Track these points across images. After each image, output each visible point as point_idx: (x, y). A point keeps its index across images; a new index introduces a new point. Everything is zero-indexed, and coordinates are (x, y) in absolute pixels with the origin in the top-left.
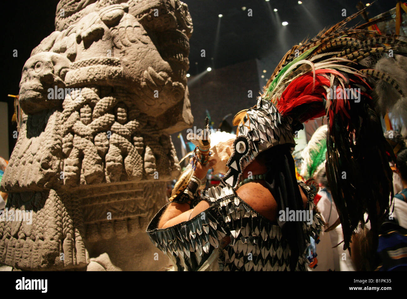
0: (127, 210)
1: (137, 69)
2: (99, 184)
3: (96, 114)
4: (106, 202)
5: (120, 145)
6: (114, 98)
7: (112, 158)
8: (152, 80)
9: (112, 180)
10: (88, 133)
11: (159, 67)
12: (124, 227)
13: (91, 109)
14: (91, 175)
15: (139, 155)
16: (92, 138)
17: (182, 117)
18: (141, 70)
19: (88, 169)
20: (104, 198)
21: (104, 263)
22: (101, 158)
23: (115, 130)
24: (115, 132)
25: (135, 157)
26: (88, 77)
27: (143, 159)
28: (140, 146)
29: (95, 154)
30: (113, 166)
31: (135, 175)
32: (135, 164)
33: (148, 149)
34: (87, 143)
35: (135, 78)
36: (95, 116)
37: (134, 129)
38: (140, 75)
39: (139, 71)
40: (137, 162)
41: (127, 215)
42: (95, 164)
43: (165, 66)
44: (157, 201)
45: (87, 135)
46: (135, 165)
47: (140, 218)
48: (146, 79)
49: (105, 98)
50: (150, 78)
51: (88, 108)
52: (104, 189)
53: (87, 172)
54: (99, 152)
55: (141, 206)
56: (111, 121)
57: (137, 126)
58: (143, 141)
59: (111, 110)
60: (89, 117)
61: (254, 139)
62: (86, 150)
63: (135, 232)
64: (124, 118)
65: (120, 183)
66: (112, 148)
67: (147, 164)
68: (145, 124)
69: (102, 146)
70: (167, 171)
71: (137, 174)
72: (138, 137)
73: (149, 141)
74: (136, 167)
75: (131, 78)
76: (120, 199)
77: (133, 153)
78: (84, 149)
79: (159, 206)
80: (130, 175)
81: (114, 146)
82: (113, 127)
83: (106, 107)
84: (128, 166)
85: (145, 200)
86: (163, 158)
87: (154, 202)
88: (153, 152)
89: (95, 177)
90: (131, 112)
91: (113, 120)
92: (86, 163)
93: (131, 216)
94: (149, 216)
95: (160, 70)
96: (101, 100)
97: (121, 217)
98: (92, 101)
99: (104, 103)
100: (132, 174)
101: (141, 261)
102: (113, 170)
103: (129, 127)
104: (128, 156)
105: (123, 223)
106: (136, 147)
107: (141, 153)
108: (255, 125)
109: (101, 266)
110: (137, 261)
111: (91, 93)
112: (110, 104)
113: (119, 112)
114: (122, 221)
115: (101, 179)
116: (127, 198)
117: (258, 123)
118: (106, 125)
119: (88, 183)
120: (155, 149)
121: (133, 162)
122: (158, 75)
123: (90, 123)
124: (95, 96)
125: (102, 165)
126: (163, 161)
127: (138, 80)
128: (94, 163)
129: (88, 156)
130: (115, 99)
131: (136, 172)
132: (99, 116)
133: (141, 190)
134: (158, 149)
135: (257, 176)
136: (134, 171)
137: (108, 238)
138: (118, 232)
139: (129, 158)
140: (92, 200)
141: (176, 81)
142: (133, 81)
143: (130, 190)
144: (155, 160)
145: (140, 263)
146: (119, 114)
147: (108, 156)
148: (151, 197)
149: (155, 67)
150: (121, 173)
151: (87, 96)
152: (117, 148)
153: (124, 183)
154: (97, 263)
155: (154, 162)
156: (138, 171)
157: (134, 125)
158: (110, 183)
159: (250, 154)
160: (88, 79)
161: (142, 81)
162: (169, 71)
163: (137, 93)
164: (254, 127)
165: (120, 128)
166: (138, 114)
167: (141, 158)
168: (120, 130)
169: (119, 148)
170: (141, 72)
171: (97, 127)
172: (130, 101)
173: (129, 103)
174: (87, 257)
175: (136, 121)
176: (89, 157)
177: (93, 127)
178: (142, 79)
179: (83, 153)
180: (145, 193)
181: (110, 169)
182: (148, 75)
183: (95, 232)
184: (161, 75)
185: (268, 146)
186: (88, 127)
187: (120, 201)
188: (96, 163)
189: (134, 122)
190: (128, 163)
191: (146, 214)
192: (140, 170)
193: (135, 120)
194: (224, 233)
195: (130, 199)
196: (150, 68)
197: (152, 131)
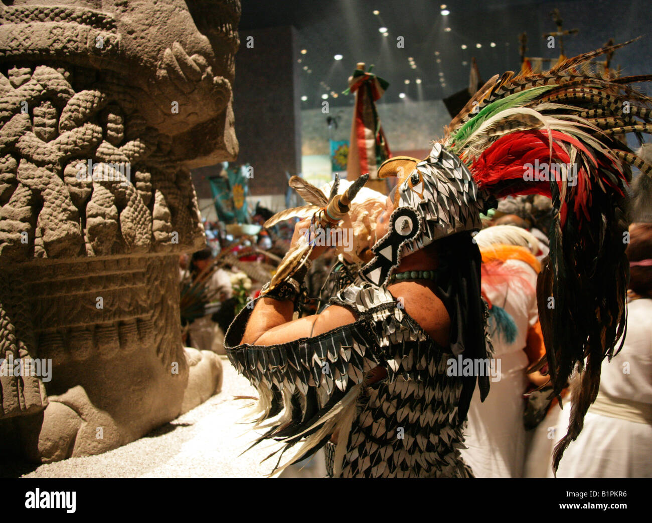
0: (119, 307)
1: (152, 43)
2: (73, 257)
3: (66, 122)
4: (81, 292)
5: (113, 185)
6: (102, 93)
7: (100, 209)
8: (178, 68)
9: (96, 251)
10: (52, 157)
11: (193, 44)
12: (114, 339)
13: (57, 110)
14: (59, 241)
15: (145, 207)
16: (59, 168)
17: (223, 141)
18: (160, 46)
19: (52, 229)
20: (78, 284)
21: (76, 403)
22: (77, 209)
23: (104, 157)
24: (103, 161)
25: (139, 209)
26: (52, 45)
27: (151, 214)
28: (146, 189)
29: (67, 201)
30: (101, 226)
31: (140, 243)
32: (139, 223)
33: (159, 196)
34: (50, 178)
35: (145, 59)
36: (66, 125)
37: (137, 157)
38: (157, 55)
39: (155, 47)
40: (143, 219)
41: (119, 317)
42: (66, 220)
43: (202, 45)
44: (167, 291)
45: (50, 162)
46: (139, 226)
47: (139, 321)
48: (167, 64)
49: (84, 92)
50: (176, 63)
51: (49, 108)
52: (79, 268)
53: (51, 235)
54: (74, 197)
55: (142, 300)
56: (96, 137)
57: (142, 151)
58: (151, 181)
59: (97, 116)
60: (51, 126)
61: (428, 218)
62: (47, 191)
63: (133, 347)
64: (120, 135)
65: (110, 257)
66: (99, 190)
67: (158, 224)
68: (154, 148)
69: (79, 185)
70: (187, 237)
71: (143, 242)
72: (142, 172)
73: (160, 180)
74: (140, 228)
75: (136, 59)
76: (108, 287)
77: (136, 202)
78: (44, 190)
79: (170, 300)
80: (130, 243)
81: (102, 188)
82: (100, 149)
83: (88, 111)
84: (126, 226)
85: (147, 289)
86: (182, 214)
87: (162, 292)
88: (167, 202)
89: (65, 244)
90: (130, 123)
91: (100, 136)
92: (48, 216)
93: (127, 319)
94: (155, 318)
95: (194, 50)
96: (77, 95)
97: (109, 319)
98: (59, 95)
99: (83, 101)
100: (135, 242)
101: (141, 399)
102: (101, 234)
103: (127, 152)
104: (128, 208)
105: (111, 331)
106: (139, 192)
107: (148, 203)
108: (432, 194)
109: (71, 410)
110: (135, 400)
111: (57, 78)
112: (95, 105)
113: (111, 122)
114: (111, 327)
115: (78, 250)
116: (120, 286)
117: (438, 193)
118: (86, 145)
119: (51, 255)
120: (170, 197)
121: (135, 219)
122: (190, 59)
123: (54, 139)
124: (66, 85)
125: (78, 222)
126: (183, 219)
127: (151, 63)
128: (65, 218)
129: (53, 203)
130: (104, 95)
131: (141, 239)
132: (74, 127)
133: (143, 270)
134: (175, 196)
135: (420, 273)
136: (138, 236)
137: (84, 359)
138: (103, 348)
139: (129, 211)
140: (52, 286)
141: (220, 75)
142: (142, 64)
143: (125, 270)
144: (170, 218)
145: (141, 403)
146: (109, 125)
147: (92, 206)
148: (157, 283)
149: (186, 45)
150: (114, 239)
151: (50, 83)
152: (108, 191)
153: (118, 257)
154: (63, 405)
155: (169, 220)
156: (144, 237)
157: (137, 149)
158: (94, 257)
159: (417, 240)
160: (51, 48)
161: (160, 68)
162: (209, 54)
163: (146, 89)
164: (431, 197)
165: (113, 154)
166: (144, 128)
167: (148, 211)
168: (112, 157)
169: (112, 192)
170: (159, 50)
171: (69, 147)
172: (130, 102)
173: (128, 106)
174: (43, 394)
175: (140, 142)
176: (54, 205)
177: (62, 146)
178: (160, 63)
179: (43, 196)
180: (148, 276)
181: (94, 231)
182: (172, 58)
183: (57, 348)
184: (195, 61)
185: (450, 231)
186: (51, 146)
187: (107, 290)
188: (69, 219)
189: (137, 143)
190: (127, 220)
191: (150, 315)
192: (147, 235)
193: (138, 139)
194: (376, 362)
195: (125, 287)
196: (177, 45)
197: (165, 162)
